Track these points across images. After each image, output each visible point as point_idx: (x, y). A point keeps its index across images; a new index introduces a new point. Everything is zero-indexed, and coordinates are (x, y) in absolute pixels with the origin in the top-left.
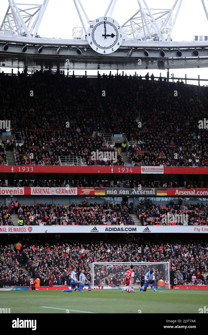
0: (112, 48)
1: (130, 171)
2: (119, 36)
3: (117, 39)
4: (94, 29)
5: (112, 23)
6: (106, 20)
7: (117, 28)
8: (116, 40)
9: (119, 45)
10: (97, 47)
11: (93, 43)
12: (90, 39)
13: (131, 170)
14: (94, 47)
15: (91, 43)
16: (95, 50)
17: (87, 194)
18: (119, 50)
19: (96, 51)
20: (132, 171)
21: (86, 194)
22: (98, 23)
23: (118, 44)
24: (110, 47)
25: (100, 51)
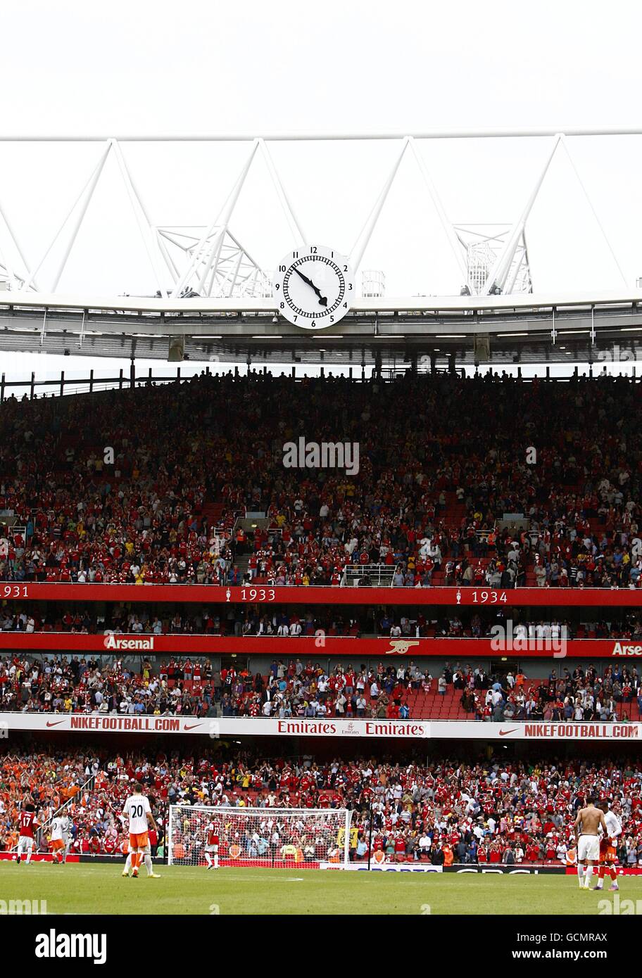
0: (331, 314)
1: (501, 599)
2: (347, 287)
3: (342, 294)
4: (288, 274)
5: (330, 259)
6: (315, 252)
7: (342, 269)
8: (341, 297)
9: (346, 307)
10: (296, 314)
11: (286, 304)
12: (279, 296)
13: (503, 598)
14: (288, 314)
15: (282, 305)
16: (291, 319)
17: (402, 652)
18: (346, 320)
19: (292, 321)
20: (505, 600)
21: (400, 652)
22: (296, 259)
23: (345, 305)
24: (327, 313)
25: (304, 323)
